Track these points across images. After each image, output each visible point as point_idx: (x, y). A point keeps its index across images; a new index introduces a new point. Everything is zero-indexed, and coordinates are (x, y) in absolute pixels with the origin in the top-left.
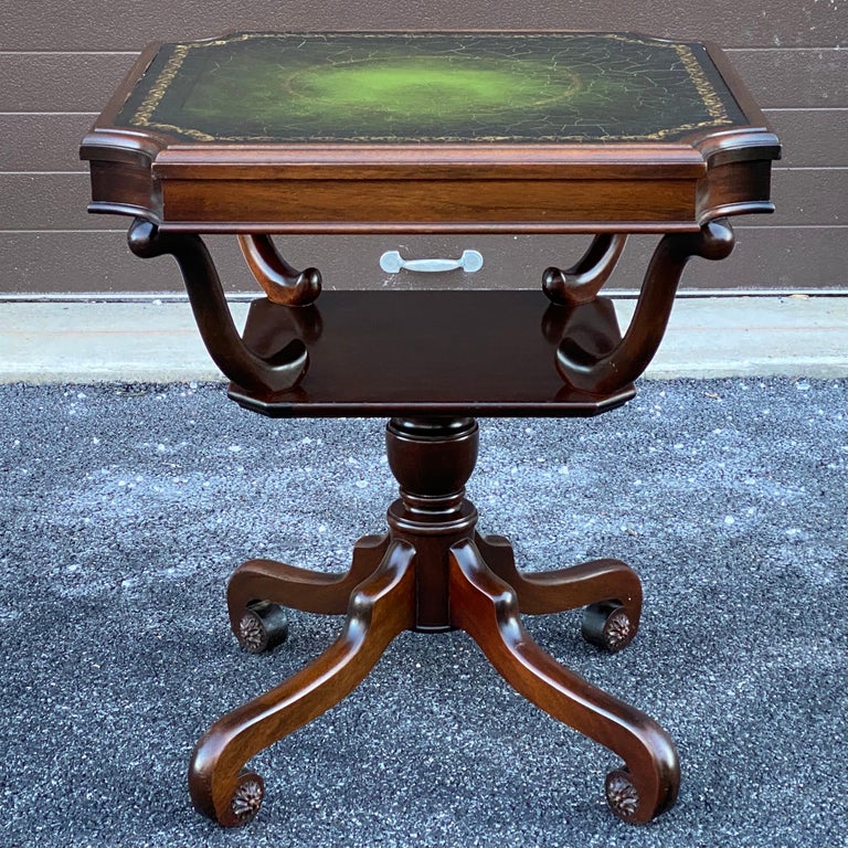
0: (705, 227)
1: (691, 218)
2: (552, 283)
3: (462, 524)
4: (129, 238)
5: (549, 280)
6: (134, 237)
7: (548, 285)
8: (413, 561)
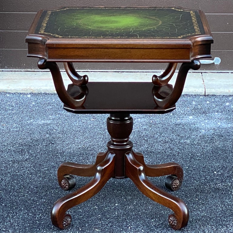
0: (193, 61)
1: (189, 59)
2: (155, 79)
3: (128, 147)
4: (38, 63)
5: (154, 78)
6: (39, 63)
7: (154, 80)
8: (114, 157)
